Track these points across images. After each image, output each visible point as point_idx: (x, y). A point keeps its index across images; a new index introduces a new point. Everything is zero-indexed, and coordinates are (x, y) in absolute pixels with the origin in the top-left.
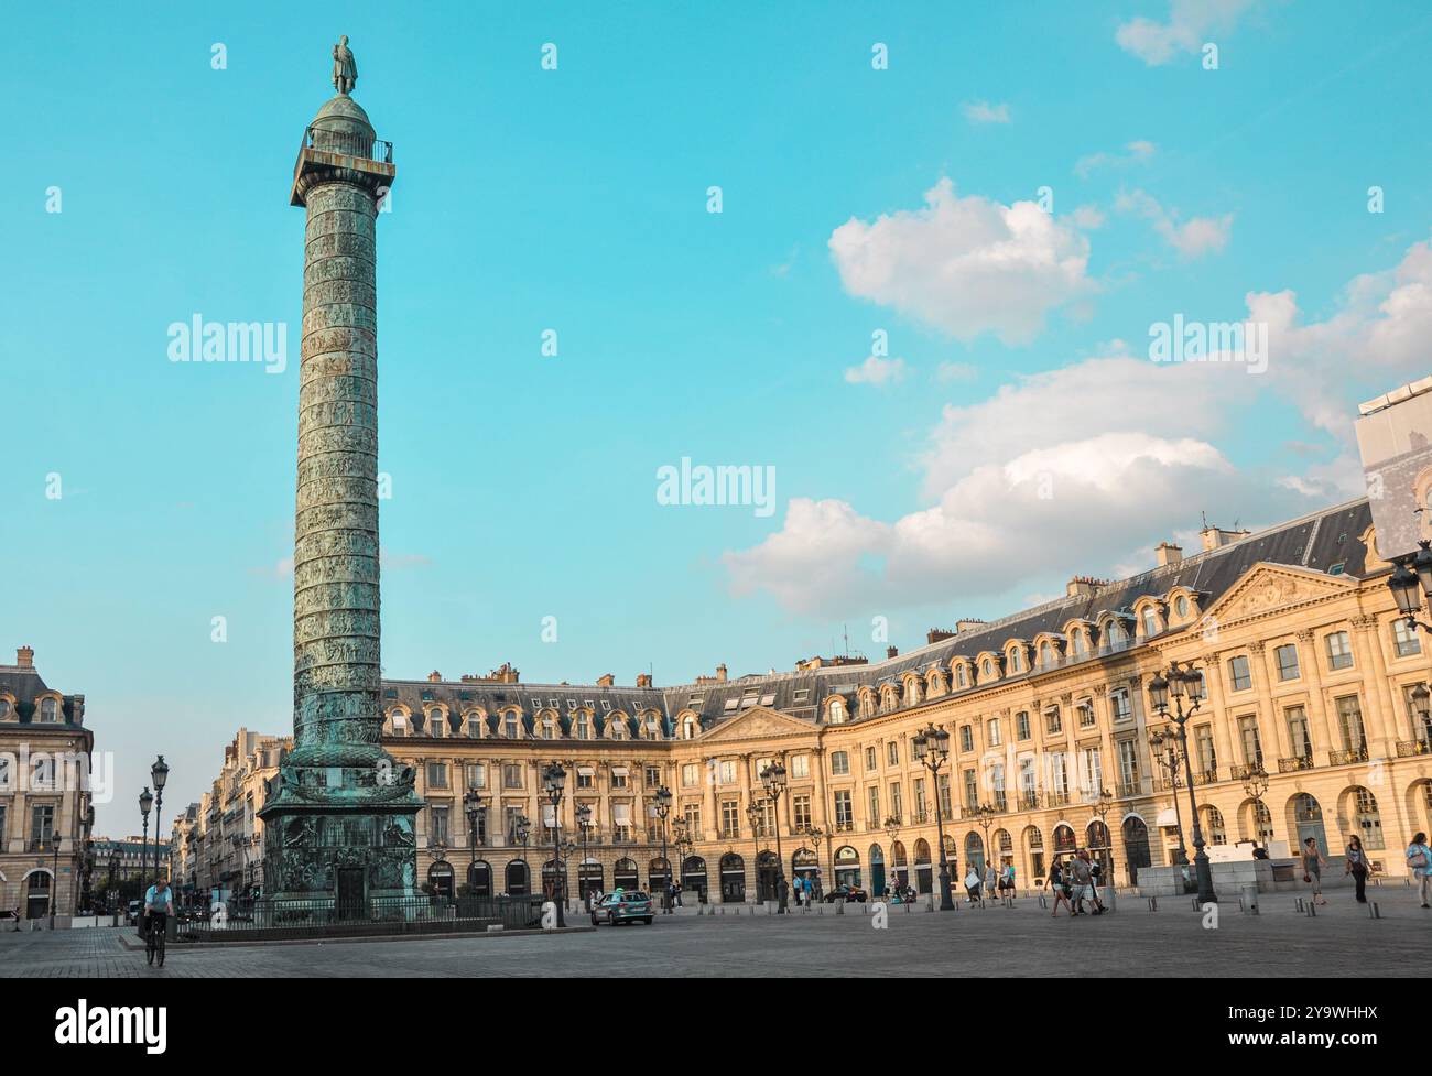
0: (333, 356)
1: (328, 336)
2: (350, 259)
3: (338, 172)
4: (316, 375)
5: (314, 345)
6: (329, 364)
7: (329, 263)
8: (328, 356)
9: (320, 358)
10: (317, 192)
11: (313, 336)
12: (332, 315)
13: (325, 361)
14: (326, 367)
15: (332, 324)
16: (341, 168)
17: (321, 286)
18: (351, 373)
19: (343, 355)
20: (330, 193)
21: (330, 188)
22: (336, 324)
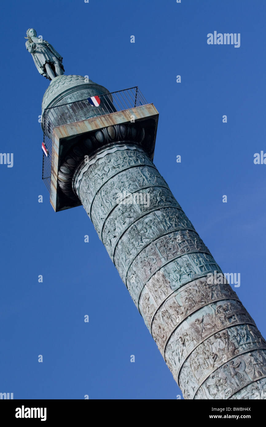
0: (199, 315)
1: (181, 298)
2: (159, 213)
3: (99, 135)
4: (190, 346)
5: (169, 317)
6: (200, 327)
7: (139, 227)
8: (192, 319)
9: (186, 325)
10: (85, 169)
11: (163, 309)
12: (174, 276)
13: (193, 325)
14: (197, 331)
15: (178, 285)
16: (100, 130)
17: (143, 255)
18: (228, 324)
19: (210, 310)
20: (100, 162)
21: (98, 157)
22: (183, 281)
